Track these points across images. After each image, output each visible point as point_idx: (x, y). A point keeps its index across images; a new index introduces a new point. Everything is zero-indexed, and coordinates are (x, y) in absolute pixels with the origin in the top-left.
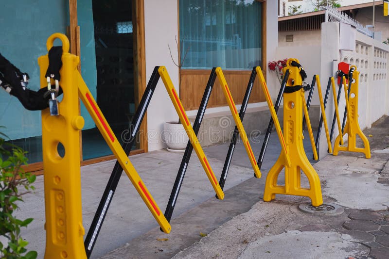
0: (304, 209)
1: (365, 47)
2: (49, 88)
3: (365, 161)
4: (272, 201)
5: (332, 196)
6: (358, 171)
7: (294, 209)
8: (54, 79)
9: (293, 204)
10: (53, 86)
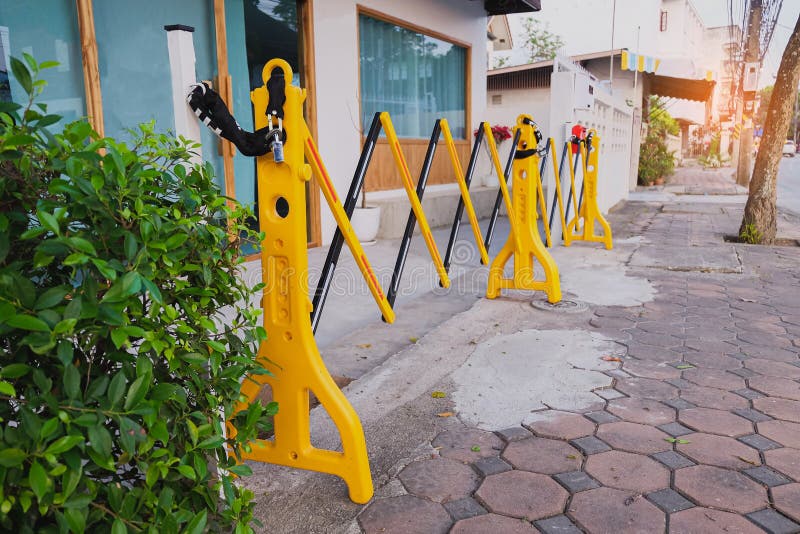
0: (539, 306)
1: (602, 108)
2: (271, 128)
3: (607, 252)
4: (498, 298)
5: (571, 291)
6: (598, 263)
7: (526, 306)
8: (277, 116)
9: (523, 301)
10: (276, 126)
